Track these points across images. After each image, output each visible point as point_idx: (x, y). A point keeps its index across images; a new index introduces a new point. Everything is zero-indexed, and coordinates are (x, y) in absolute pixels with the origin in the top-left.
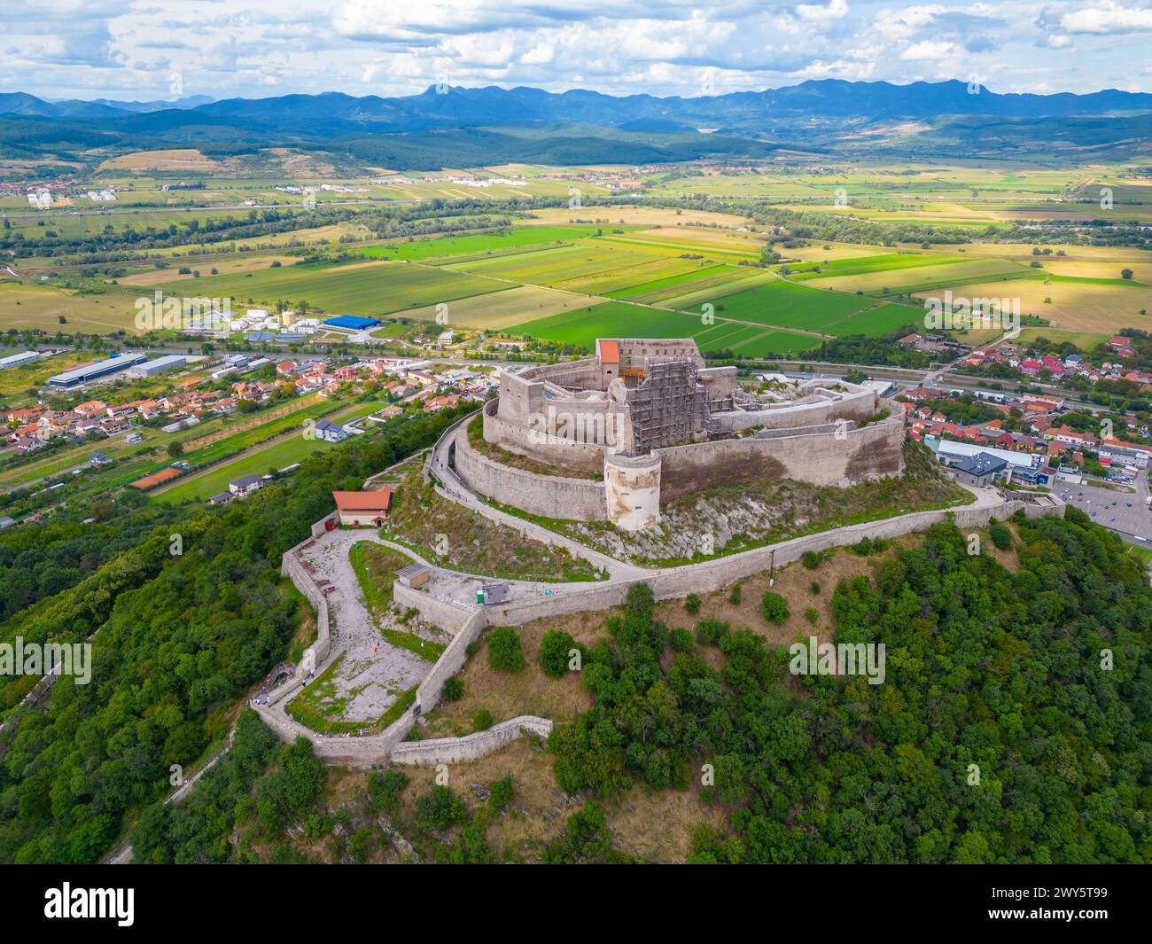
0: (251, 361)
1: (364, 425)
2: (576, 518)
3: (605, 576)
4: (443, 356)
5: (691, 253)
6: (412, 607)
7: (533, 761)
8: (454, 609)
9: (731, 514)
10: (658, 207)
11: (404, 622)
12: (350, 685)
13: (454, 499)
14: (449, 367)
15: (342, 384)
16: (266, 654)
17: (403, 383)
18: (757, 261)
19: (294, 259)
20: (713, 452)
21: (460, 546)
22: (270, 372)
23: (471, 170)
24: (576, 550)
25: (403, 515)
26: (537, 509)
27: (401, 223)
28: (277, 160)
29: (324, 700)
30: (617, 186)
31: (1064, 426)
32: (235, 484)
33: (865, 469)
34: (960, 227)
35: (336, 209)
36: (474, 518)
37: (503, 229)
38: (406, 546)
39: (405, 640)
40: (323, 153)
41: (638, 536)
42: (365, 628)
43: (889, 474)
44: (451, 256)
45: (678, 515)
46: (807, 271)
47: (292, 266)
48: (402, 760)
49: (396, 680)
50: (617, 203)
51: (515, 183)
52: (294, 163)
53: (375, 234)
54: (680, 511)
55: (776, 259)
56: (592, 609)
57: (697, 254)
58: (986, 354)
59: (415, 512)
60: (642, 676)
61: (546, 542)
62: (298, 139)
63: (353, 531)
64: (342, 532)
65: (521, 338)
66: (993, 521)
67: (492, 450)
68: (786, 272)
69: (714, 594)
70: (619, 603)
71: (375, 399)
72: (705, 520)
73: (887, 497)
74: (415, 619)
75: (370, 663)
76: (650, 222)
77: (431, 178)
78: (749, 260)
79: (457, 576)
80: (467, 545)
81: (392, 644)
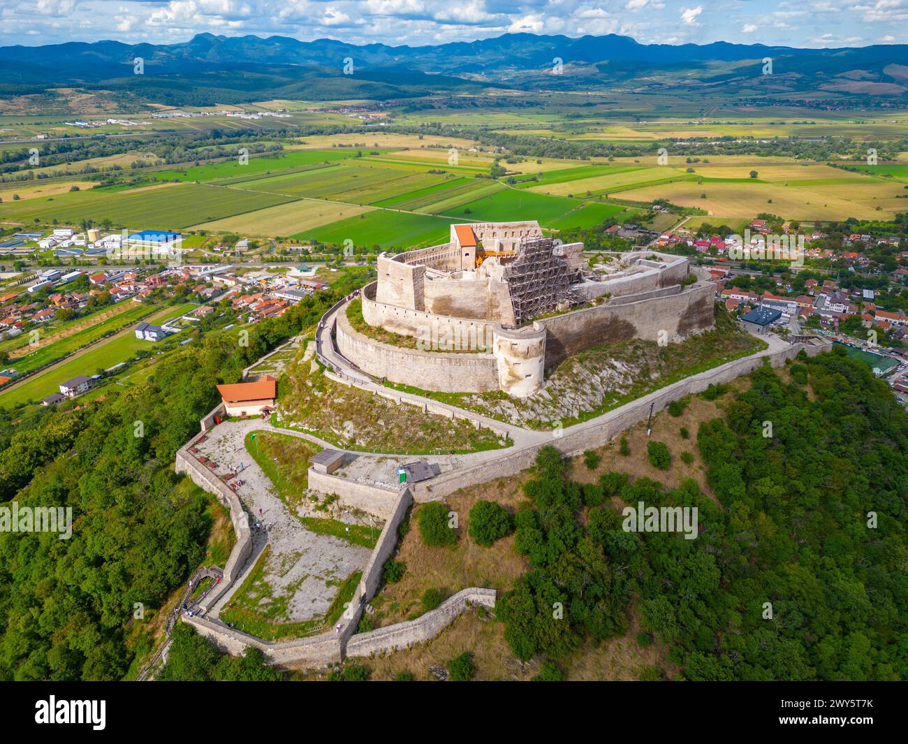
0: (63, 274)
1: (181, 324)
2: (469, 390)
3: (510, 443)
4: (242, 261)
5: (437, 170)
6: (330, 493)
7: (484, 632)
8: (379, 491)
9: (601, 375)
10: (403, 133)
11: (323, 508)
12: (285, 581)
13: (348, 383)
14: (249, 270)
15: (154, 290)
16: (182, 559)
17: (210, 286)
18: (489, 174)
19: (91, 184)
20: (583, 320)
21: (365, 427)
22: (84, 282)
23: (242, 105)
24: (477, 420)
25: (296, 401)
26: (432, 385)
27: (186, 150)
28: (64, 99)
29: (261, 602)
30: (367, 117)
31: (734, 287)
32: (64, 385)
33: (690, 325)
34: (632, 144)
35: (124, 140)
36: (373, 398)
37: (277, 153)
38: (307, 432)
39: (326, 526)
40: (105, 92)
41: (529, 402)
42: (283, 519)
43: (706, 329)
44: (235, 177)
45: (559, 379)
46: (528, 181)
47: (89, 190)
48: (356, 653)
49: (331, 569)
50: (369, 131)
51: (281, 116)
52: (80, 101)
53: (163, 160)
54: (561, 375)
55: (503, 172)
56: (505, 475)
57: (442, 170)
58: (670, 237)
59: (308, 398)
60: (569, 535)
61: (448, 414)
62: (80, 81)
63: (242, 423)
64: (232, 424)
65: (309, 242)
66: (788, 362)
67: (378, 333)
68: (512, 182)
69: (605, 448)
70: (528, 466)
71: (187, 301)
72: (583, 381)
73: (712, 348)
74: (335, 504)
75: (298, 555)
76: (399, 146)
77: (207, 111)
78: (483, 173)
79: (370, 457)
80: (372, 425)
81: (315, 531)
